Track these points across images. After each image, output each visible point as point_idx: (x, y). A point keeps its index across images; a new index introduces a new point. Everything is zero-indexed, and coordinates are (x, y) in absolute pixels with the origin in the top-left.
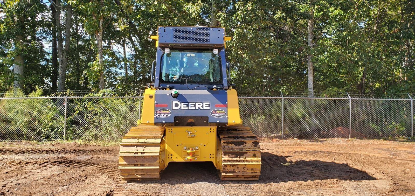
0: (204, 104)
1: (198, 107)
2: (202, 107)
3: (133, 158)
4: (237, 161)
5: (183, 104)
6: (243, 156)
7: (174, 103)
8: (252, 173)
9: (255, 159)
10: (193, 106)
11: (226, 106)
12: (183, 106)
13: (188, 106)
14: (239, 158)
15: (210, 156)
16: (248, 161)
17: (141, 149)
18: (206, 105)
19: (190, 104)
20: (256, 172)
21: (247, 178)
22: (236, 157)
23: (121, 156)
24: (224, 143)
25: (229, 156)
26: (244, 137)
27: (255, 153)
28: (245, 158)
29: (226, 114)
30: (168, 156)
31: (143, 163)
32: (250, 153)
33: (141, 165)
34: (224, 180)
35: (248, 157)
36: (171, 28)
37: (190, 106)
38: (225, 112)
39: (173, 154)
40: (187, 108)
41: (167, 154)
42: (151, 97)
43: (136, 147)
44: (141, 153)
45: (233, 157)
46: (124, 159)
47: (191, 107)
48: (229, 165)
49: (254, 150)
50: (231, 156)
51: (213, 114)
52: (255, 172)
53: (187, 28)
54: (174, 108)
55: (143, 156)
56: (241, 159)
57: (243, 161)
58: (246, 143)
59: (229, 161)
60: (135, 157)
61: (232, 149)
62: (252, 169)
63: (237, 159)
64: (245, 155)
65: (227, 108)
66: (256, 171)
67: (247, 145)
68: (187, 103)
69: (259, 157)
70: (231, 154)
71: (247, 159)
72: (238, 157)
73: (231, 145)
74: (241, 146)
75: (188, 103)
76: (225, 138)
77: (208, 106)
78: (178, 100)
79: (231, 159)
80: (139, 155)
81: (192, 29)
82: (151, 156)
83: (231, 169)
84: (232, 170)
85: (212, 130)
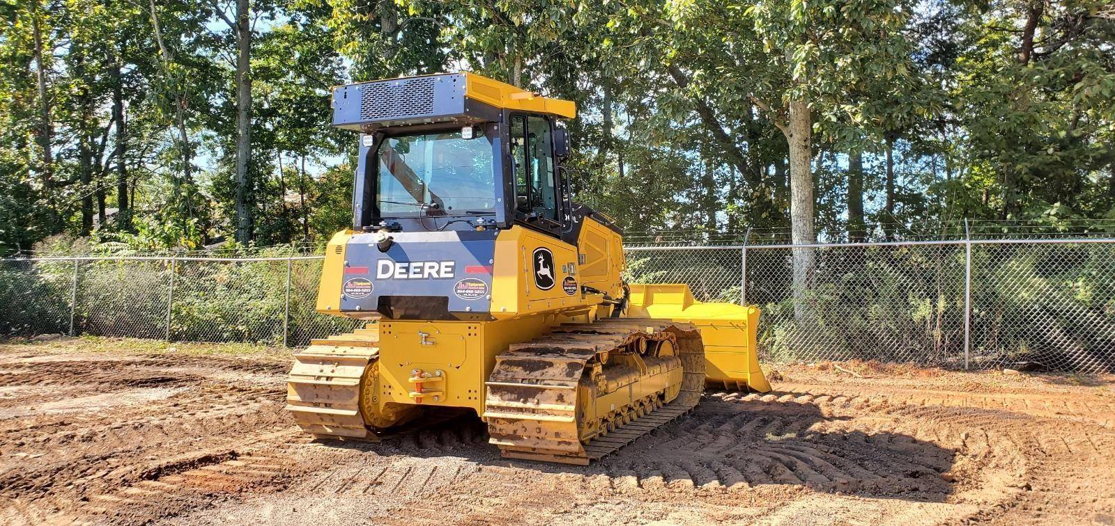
0: (443, 264)
1: (430, 274)
2: (438, 272)
3: (310, 388)
4: (520, 410)
5: (398, 265)
6: (534, 398)
7: (381, 263)
8: (559, 443)
9: (561, 407)
10: (419, 270)
11: (490, 269)
12: (397, 270)
13: (407, 269)
14: (525, 402)
15: (470, 395)
16: (545, 412)
17: (327, 370)
18: (446, 267)
19: (413, 265)
20: (569, 443)
21: (561, 456)
22: (518, 400)
23: (291, 383)
24: (502, 363)
25: (501, 396)
26: (563, 351)
27: (564, 393)
28: (538, 403)
29: (488, 289)
30: (382, 390)
31: (328, 402)
32: (551, 393)
33: (327, 406)
34: (507, 456)
35: (545, 401)
36: (357, 88)
37: (412, 270)
38: (485, 287)
39: (392, 385)
40: (405, 276)
41: (382, 386)
42: (339, 249)
43: (323, 364)
44: (328, 378)
45: (510, 400)
46: (296, 390)
47: (415, 273)
48: (503, 419)
49: (562, 385)
50: (507, 397)
51: (459, 291)
52: (565, 442)
53: (389, 82)
54: (380, 276)
55: (329, 386)
56: (530, 405)
57: (533, 411)
58: (551, 365)
59: (501, 409)
60: (315, 386)
61: (513, 379)
62: (557, 435)
63: (520, 404)
64: (539, 396)
65: (492, 274)
66: (567, 440)
67: (550, 371)
68: (406, 265)
69: (571, 404)
70: (508, 392)
71: (543, 406)
72: (522, 400)
73: (515, 369)
74: (537, 374)
75: (409, 262)
76: (519, 350)
77: (450, 269)
78: (389, 257)
79: (504, 404)
80: (323, 381)
81: (397, 84)
82: (344, 386)
83: (509, 429)
84: (511, 433)
85: (472, 331)
